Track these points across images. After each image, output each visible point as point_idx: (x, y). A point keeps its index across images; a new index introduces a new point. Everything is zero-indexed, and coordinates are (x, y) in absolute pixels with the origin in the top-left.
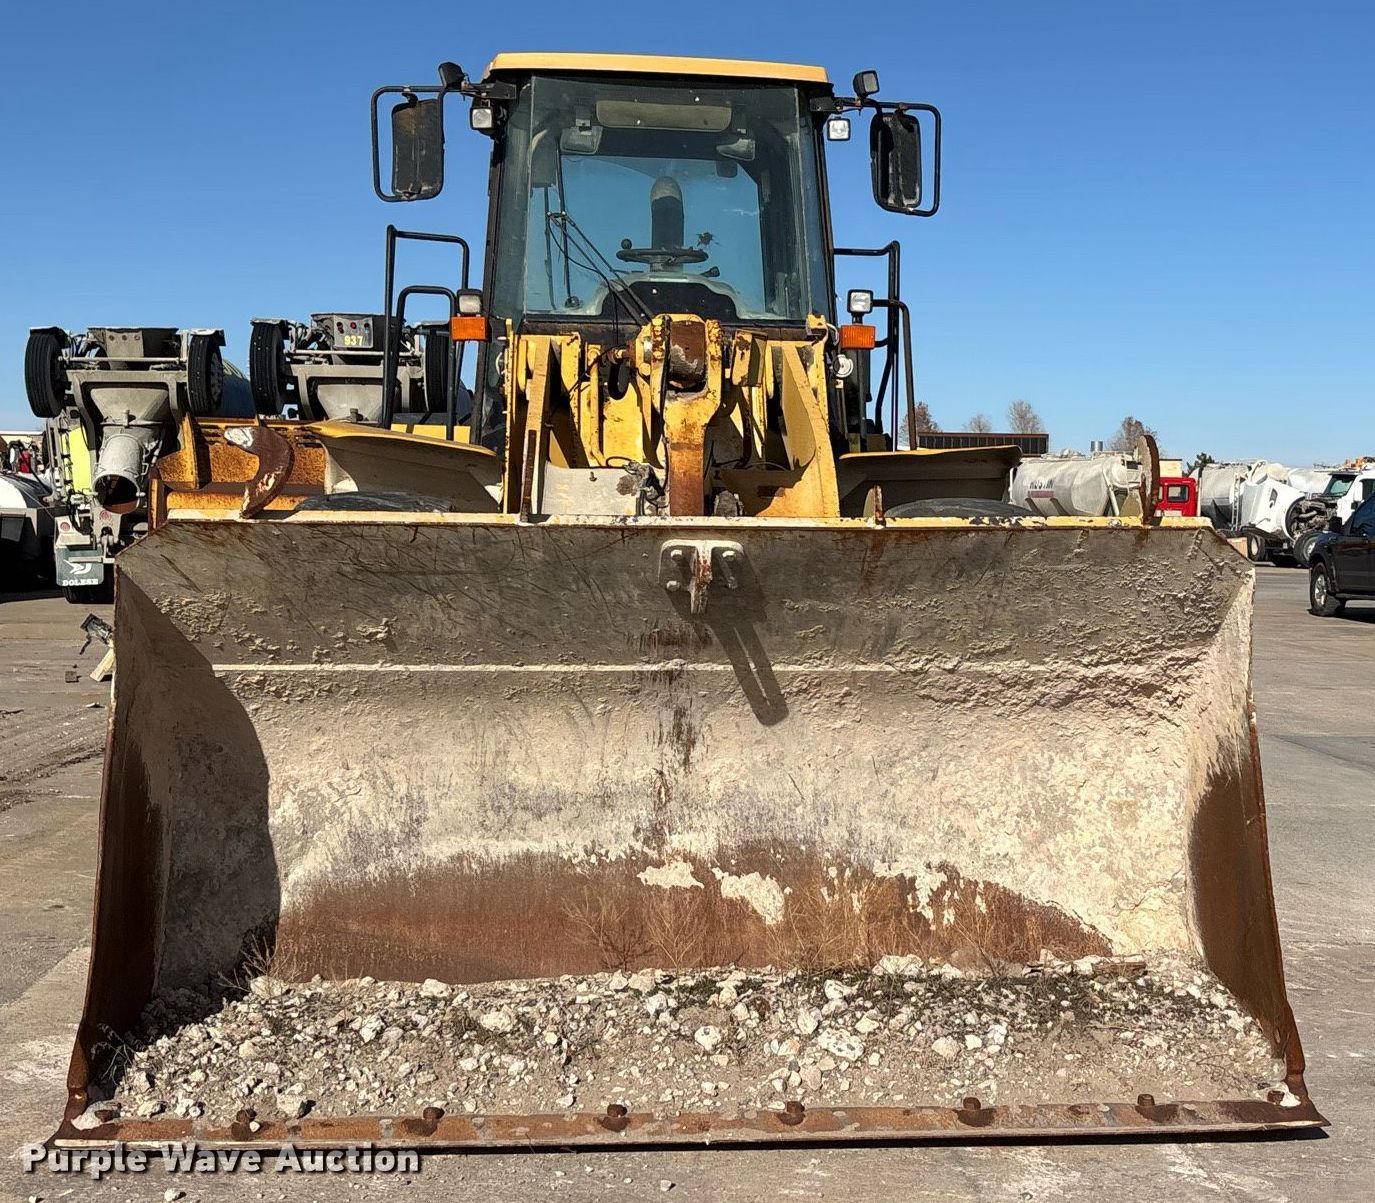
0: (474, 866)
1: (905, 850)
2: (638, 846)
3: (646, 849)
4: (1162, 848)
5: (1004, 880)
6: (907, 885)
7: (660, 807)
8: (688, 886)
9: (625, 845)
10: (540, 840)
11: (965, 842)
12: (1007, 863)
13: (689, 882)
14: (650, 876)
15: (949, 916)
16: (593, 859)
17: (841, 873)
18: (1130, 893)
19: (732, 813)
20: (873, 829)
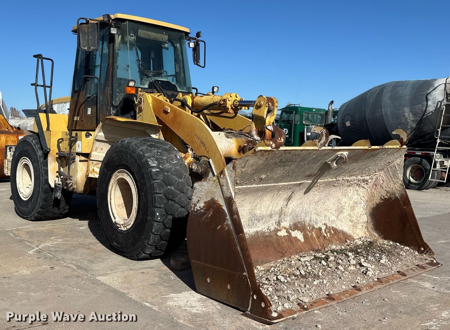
0: (248, 236)
1: (319, 221)
2: (276, 226)
3: (278, 227)
4: (361, 215)
5: (334, 226)
6: (320, 229)
7: (280, 216)
8: (286, 235)
9: (274, 226)
10: (259, 227)
11: (327, 218)
12: (334, 222)
13: (286, 234)
14: (279, 234)
15: (328, 234)
16: (269, 231)
17: (310, 228)
18: (356, 225)
19: (292, 216)
20: (314, 217)
